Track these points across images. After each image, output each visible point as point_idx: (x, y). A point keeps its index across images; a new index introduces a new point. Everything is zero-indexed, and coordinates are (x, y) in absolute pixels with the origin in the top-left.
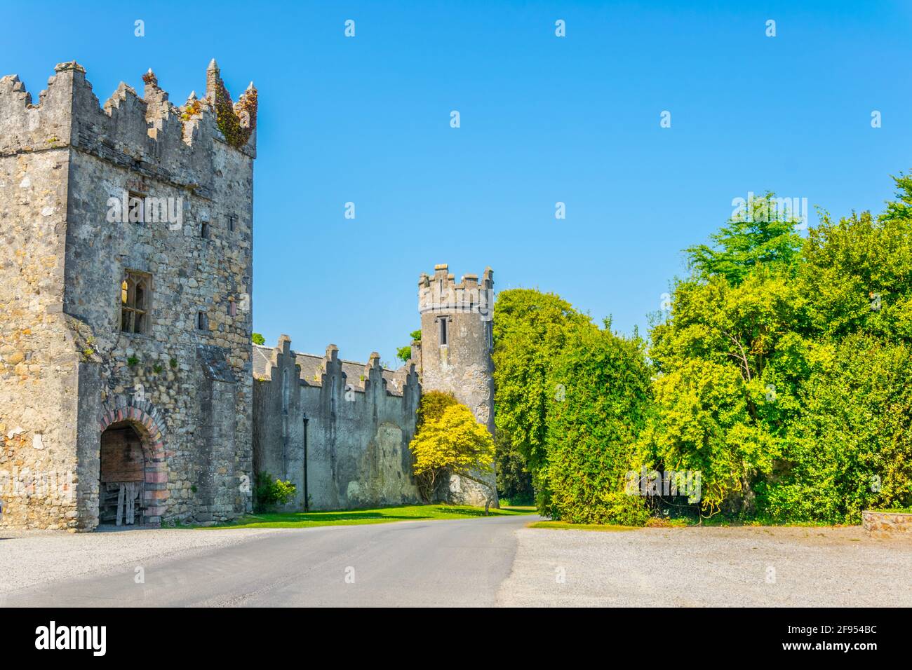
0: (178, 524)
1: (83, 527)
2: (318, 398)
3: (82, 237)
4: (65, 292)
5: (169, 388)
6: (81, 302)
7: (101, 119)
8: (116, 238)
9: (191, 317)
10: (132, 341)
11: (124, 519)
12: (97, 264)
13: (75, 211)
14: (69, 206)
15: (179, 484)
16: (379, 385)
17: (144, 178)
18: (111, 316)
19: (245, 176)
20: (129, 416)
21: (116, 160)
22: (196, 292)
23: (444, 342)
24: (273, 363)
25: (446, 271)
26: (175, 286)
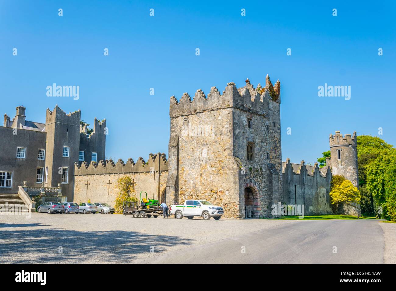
0: (264, 218)
1: (241, 218)
2: (299, 178)
3: (237, 133)
4: (233, 150)
5: (260, 177)
6: (237, 153)
7: (240, 98)
8: (245, 133)
9: (265, 155)
10: (250, 163)
11: (248, 216)
12: (241, 141)
13: (235, 126)
14: (233, 124)
15: (264, 205)
16: (318, 173)
17: (251, 114)
18: (245, 156)
19: (278, 109)
20: (250, 185)
21: (244, 109)
22: (266, 147)
23: (339, 158)
24: (285, 167)
25: (339, 133)
26: (260, 146)
